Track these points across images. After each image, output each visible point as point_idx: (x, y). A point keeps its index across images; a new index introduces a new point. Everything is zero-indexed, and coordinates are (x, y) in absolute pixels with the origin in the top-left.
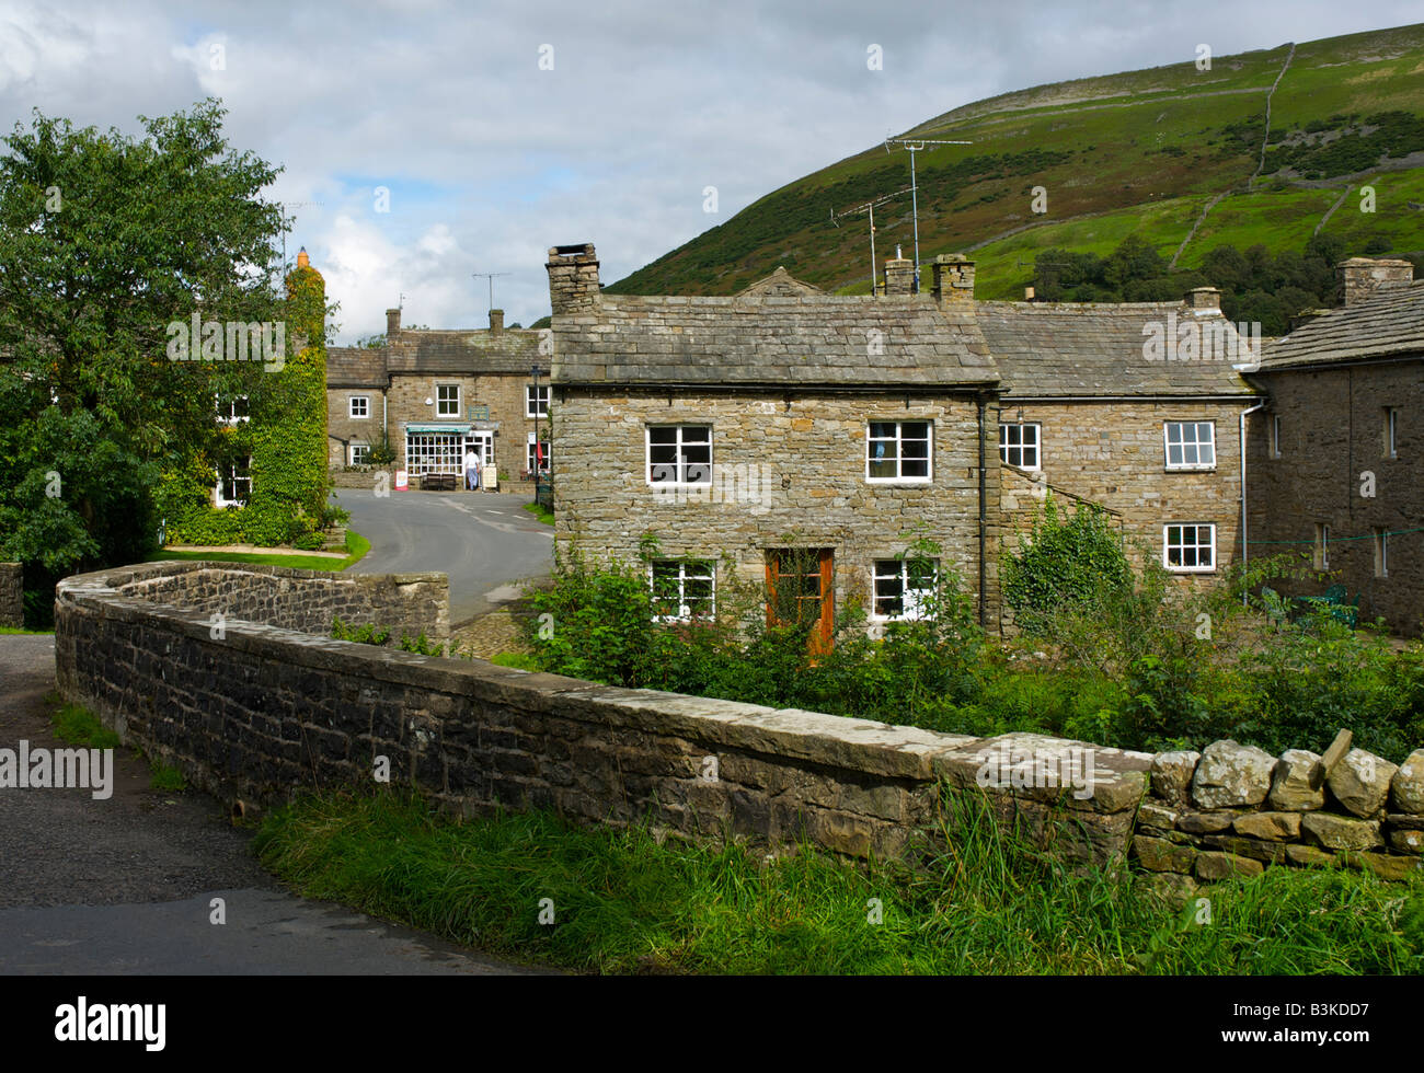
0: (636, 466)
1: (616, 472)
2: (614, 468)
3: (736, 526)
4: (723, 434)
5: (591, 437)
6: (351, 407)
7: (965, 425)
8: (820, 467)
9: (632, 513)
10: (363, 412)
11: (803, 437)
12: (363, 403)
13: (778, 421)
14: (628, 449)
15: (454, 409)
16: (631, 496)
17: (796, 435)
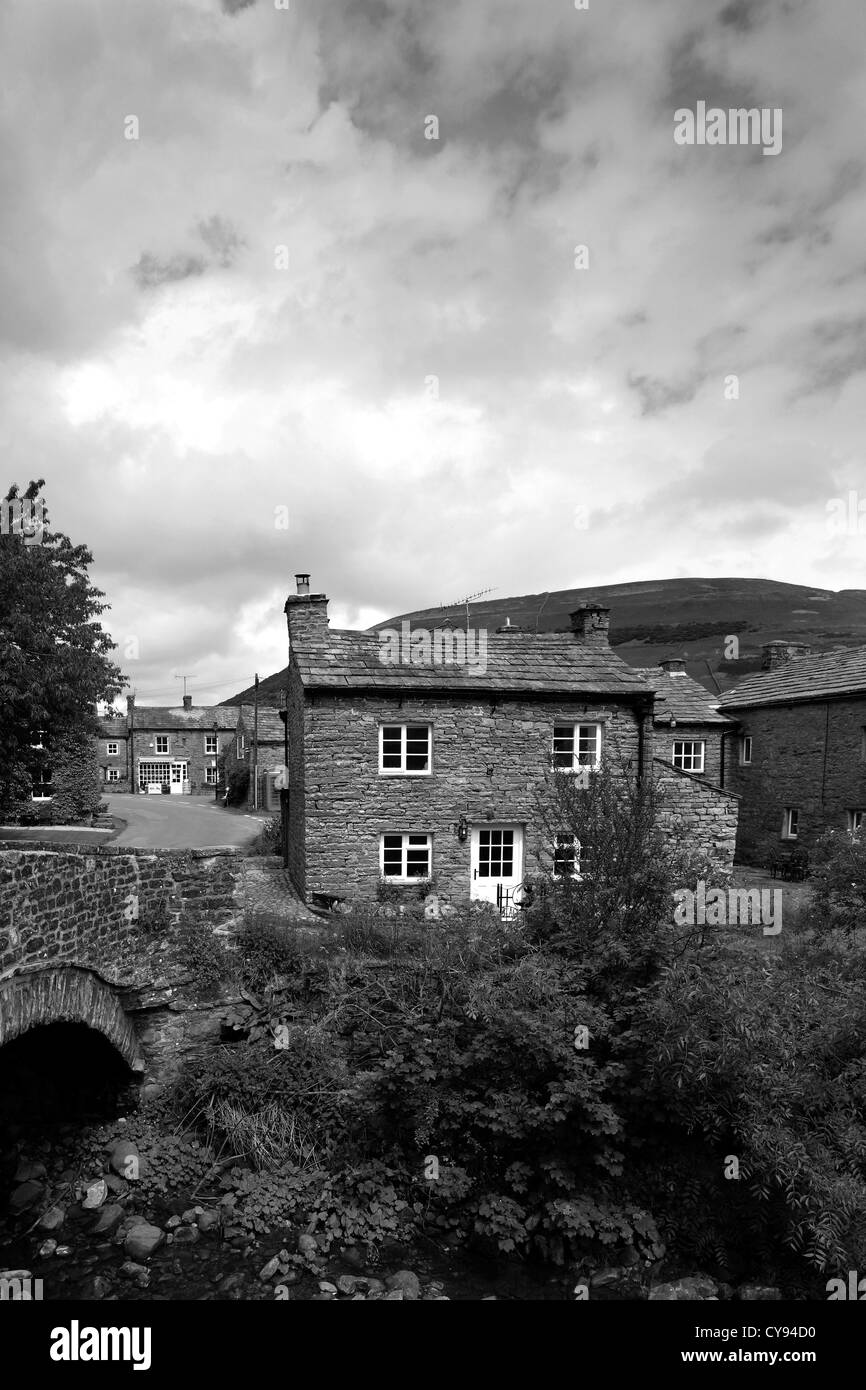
0: (372, 757)
1: (355, 761)
2: (354, 758)
3: (451, 806)
4: (442, 731)
5: (335, 733)
6: (108, 749)
7: (627, 727)
8: (516, 758)
9: (369, 795)
10: (115, 751)
11: (505, 734)
12: (115, 746)
13: (486, 721)
14: (365, 743)
15: (165, 750)
16: (367, 781)
17: (499, 733)
